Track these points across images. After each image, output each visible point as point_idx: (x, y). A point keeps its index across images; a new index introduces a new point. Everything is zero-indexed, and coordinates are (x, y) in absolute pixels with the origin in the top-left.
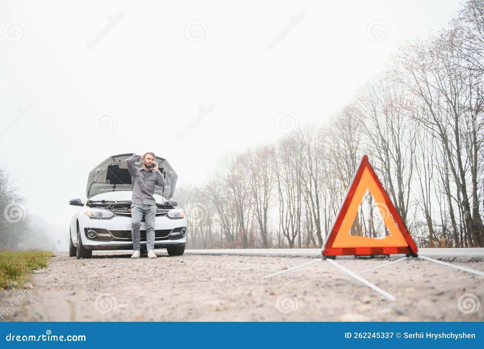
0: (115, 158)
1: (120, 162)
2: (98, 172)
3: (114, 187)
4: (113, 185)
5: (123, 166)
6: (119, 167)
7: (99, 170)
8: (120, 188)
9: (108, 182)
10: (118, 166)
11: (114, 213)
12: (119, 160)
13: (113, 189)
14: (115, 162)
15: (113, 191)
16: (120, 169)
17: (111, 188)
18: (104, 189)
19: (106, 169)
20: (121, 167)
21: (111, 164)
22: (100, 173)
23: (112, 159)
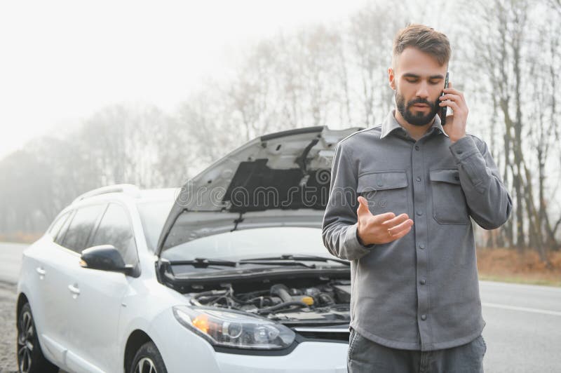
0: (268, 142)
1: (278, 152)
2: (210, 182)
3: (238, 221)
4: (236, 216)
5: (283, 160)
6: (268, 164)
7: (212, 176)
8: (252, 222)
9: (224, 209)
10: (266, 160)
11: (296, 332)
12: (276, 146)
13: (233, 227)
14: (264, 150)
15: (232, 231)
16: (269, 170)
17: (229, 225)
18: (208, 227)
19: (230, 171)
20: (275, 164)
21: (250, 159)
22: (211, 185)
23: (260, 145)
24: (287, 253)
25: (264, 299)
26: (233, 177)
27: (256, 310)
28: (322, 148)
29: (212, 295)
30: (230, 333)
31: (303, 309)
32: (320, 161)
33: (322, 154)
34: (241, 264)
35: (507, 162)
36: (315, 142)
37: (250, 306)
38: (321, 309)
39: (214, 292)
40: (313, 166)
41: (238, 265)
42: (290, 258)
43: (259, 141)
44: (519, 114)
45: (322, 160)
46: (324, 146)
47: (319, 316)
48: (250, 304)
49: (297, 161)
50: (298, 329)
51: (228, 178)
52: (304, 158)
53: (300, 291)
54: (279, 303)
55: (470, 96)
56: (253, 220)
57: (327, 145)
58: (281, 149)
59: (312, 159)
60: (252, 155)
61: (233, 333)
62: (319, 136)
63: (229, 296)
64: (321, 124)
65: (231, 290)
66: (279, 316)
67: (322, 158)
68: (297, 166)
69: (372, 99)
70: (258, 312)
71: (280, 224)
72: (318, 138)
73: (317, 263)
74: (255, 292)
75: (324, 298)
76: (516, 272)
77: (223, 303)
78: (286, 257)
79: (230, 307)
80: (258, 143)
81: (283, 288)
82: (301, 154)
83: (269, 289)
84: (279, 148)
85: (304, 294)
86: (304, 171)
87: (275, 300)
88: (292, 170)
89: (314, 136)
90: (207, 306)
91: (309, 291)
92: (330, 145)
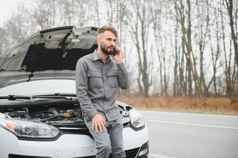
0: (44, 34)
2: (14, 55)
3: (30, 76)
4: (30, 73)
5: (52, 44)
6: (45, 46)
8: (38, 77)
9: (23, 69)
10: (44, 44)
11: (59, 129)
12: (49, 37)
13: (28, 79)
14: (42, 39)
15: (28, 81)
16: (46, 49)
17: (26, 78)
18: (15, 79)
19: (25, 50)
20: (49, 46)
21: (35, 43)
22: (15, 57)
23: (40, 36)
24: (57, 92)
25: (44, 115)
26: (26, 52)
27: (40, 120)
28: (73, 37)
29: (17, 113)
30: (26, 131)
31: (64, 119)
32: (72, 44)
33: (73, 41)
34: (33, 98)
35: (184, 52)
36: (69, 34)
37: (37, 118)
38: (73, 119)
39: (19, 112)
40: (69, 47)
41: (31, 98)
42: (59, 95)
43: (39, 33)
44: (190, 26)
45: (73, 44)
46: (74, 37)
47: (72, 122)
48: (37, 117)
49: (60, 44)
50: (61, 128)
51: (24, 53)
52: (64, 42)
53: (64, 111)
54: (52, 116)
55: (164, 16)
56: (38, 76)
57: (75, 36)
58: (51, 38)
59: (68, 43)
60: (36, 41)
61: (28, 130)
62: (71, 31)
63: (26, 113)
64: (72, 25)
65: (27, 111)
66: (51, 122)
67: (73, 42)
68: (60, 47)
69: (112, 18)
70: (41, 121)
71: (53, 77)
72: (70, 32)
73: (73, 98)
74: (40, 112)
75: (76, 114)
76: (187, 108)
77: (23, 117)
78: (57, 94)
79: (26, 118)
80: (39, 35)
81: (55, 110)
82: (62, 41)
83: (48, 110)
84: (50, 37)
85: (65, 112)
86: (64, 50)
87: (50, 115)
88: (58, 49)
89: (68, 31)
90: (15, 118)
91: (68, 111)
92: (77, 36)
